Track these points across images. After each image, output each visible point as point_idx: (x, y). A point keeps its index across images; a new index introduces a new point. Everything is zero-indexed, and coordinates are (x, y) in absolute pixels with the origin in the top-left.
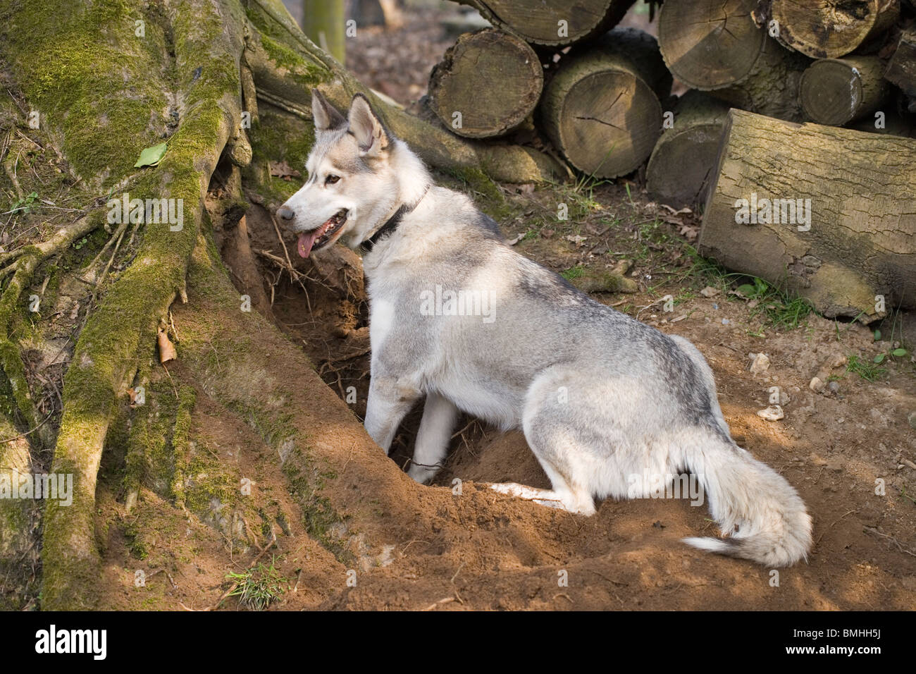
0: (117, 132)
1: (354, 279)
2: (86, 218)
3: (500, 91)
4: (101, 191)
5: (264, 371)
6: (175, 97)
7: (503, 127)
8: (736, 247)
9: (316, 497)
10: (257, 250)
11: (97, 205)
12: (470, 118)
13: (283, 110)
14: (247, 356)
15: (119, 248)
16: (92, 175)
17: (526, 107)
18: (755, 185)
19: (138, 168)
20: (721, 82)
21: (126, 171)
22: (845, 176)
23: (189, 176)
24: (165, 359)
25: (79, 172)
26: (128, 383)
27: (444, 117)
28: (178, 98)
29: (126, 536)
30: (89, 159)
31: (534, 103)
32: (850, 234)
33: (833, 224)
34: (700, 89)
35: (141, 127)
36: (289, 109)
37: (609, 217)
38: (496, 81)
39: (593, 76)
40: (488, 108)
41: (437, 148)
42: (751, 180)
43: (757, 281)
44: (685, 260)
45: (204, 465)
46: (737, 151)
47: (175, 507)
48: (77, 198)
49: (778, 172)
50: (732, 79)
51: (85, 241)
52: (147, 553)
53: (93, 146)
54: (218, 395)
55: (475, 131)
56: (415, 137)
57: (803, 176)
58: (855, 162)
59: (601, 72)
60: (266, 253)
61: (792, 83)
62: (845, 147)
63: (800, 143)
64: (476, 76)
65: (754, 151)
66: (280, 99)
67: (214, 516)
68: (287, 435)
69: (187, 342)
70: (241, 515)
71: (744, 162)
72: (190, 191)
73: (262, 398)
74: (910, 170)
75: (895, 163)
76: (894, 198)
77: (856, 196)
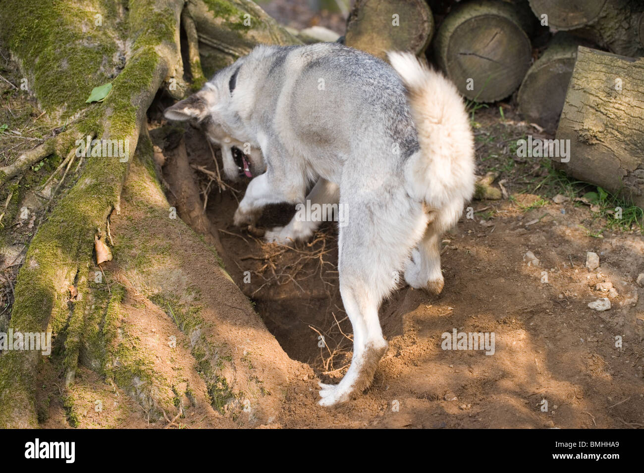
0: (74, 74)
2: (42, 146)
4: (60, 122)
5: (180, 270)
6: (124, 44)
9: (217, 376)
10: (194, 166)
11: (54, 134)
13: (222, 51)
14: (167, 258)
15: (70, 169)
16: (54, 110)
17: (416, 46)
18: (594, 111)
19: (88, 104)
20: (576, 23)
21: (80, 106)
23: (127, 110)
24: (100, 261)
25: (43, 107)
26: (69, 281)
28: (127, 45)
29: (64, 407)
30: (51, 97)
34: (560, 29)
35: (93, 70)
36: (226, 50)
37: (485, 135)
39: (473, 20)
42: (591, 107)
43: (599, 189)
44: (543, 172)
45: (128, 349)
46: (580, 82)
47: (105, 383)
48: (40, 128)
49: (613, 100)
50: (585, 20)
51: (42, 164)
52: (79, 422)
53: (54, 86)
54: (144, 291)
57: (635, 103)
59: (479, 16)
60: (201, 168)
63: (634, 75)
64: (376, 21)
65: (594, 83)
66: (219, 42)
67: (136, 391)
68: (195, 324)
69: (120, 247)
70: (156, 391)
71: (585, 92)
72: (126, 122)
73: (177, 293)
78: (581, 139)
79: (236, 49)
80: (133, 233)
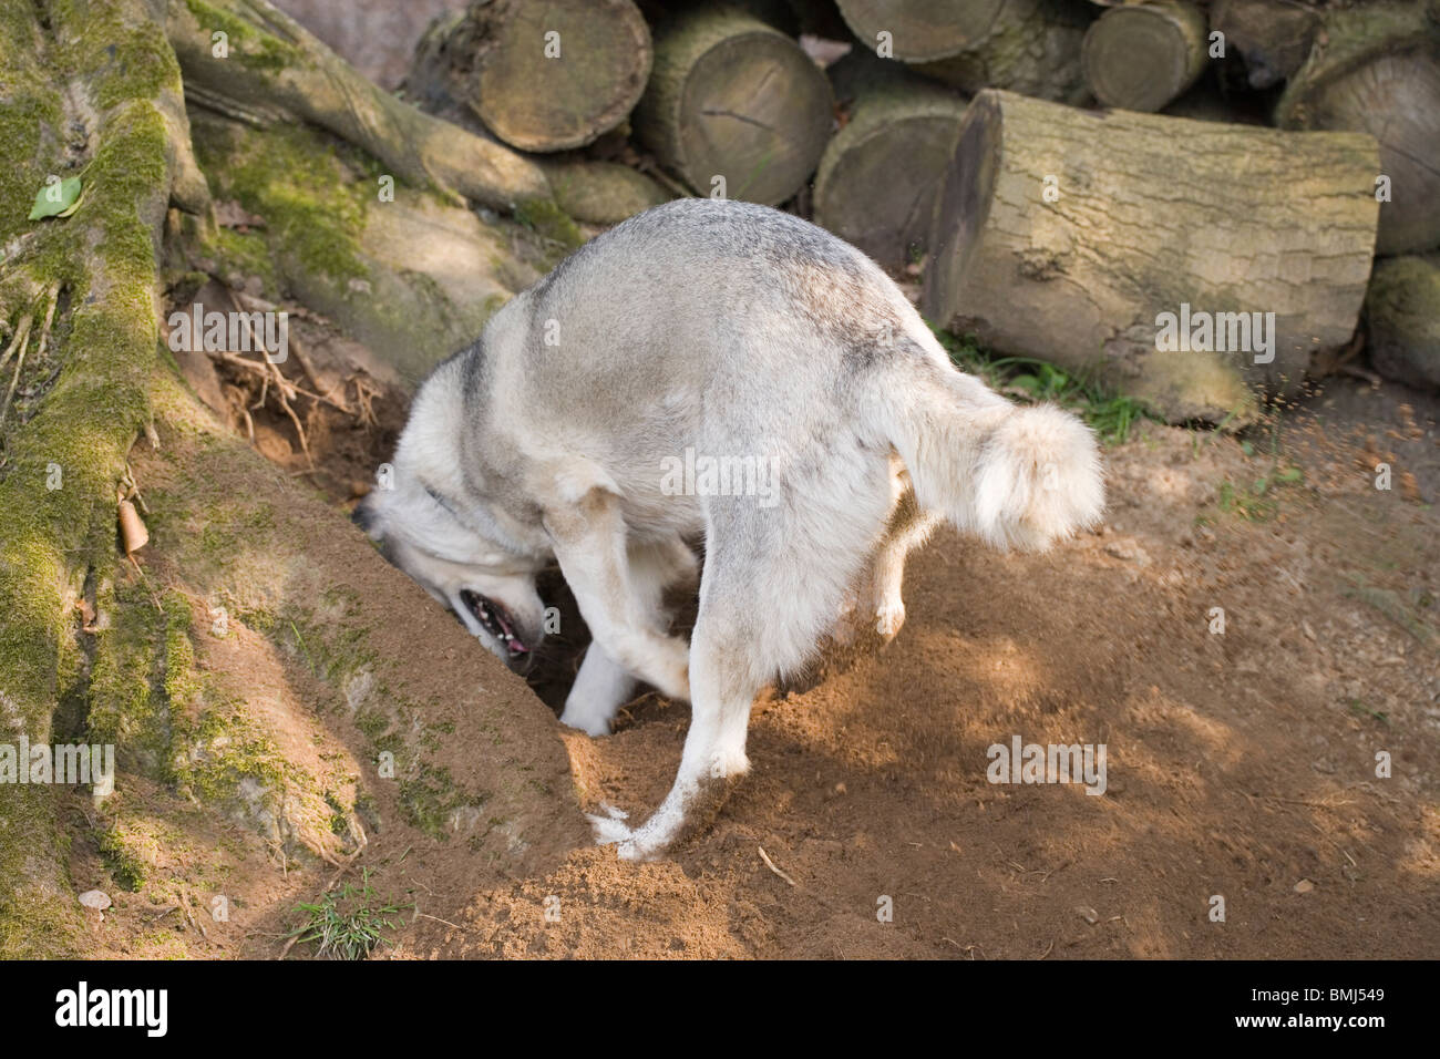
1: (376, 394)
3: (583, 73)
5: (303, 557)
7: (590, 133)
8: (1016, 316)
9: (422, 765)
12: (536, 119)
13: (223, 115)
14: (270, 534)
15: (25, 360)
17: (626, 97)
18: (1050, 214)
19: (35, 221)
20: (945, 46)
21: (15, 227)
22: (1189, 195)
23: (134, 232)
24: (133, 547)
26: (76, 589)
28: (78, 98)
29: (102, 853)
31: (639, 91)
32: (1204, 288)
33: (1176, 272)
34: (909, 60)
35: (29, 152)
36: (232, 113)
38: (575, 55)
39: (729, 44)
40: (564, 101)
41: (484, 170)
42: (1044, 206)
43: (1048, 368)
45: (221, 723)
46: (1018, 158)
47: (176, 797)
49: (1084, 192)
50: (963, 41)
52: (144, 879)
54: (224, 604)
55: (544, 139)
57: (1125, 196)
58: (1200, 172)
59: (739, 37)
60: (232, 357)
61: (1054, 46)
62: (1182, 148)
63: (1111, 143)
66: (217, 96)
67: (248, 809)
68: (357, 664)
69: (160, 516)
70: (296, 804)
71: (1030, 176)
72: (139, 256)
73: (306, 603)
74: (1288, 182)
75: (1262, 170)
76: (1269, 227)
77: (1210, 226)
78: (1029, 269)
79: (253, 110)
80: (183, 486)
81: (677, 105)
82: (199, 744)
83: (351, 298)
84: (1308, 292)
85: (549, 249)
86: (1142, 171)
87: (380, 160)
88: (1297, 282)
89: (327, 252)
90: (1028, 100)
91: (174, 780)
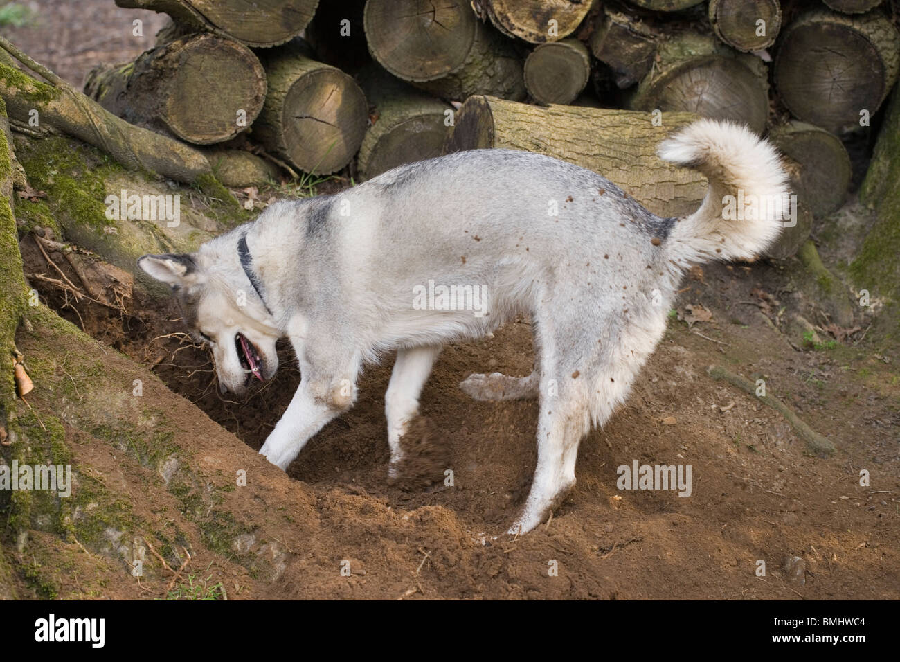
1: (126, 295)
3: (227, 96)
5: (125, 392)
7: (233, 132)
9: (215, 512)
10: (30, 275)
12: (200, 125)
14: (104, 379)
17: (253, 110)
20: (437, 72)
22: (602, 152)
24: (25, 392)
27: (174, 126)
29: (27, 579)
31: (260, 106)
34: (416, 81)
36: (19, 129)
38: (221, 86)
39: (308, 76)
40: (217, 114)
41: (171, 158)
45: (91, 494)
47: (67, 542)
50: (448, 68)
52: (56, 592)
54: (80, 423)
55: (207, 137)
56: (149, 148)
58: (606, 138)
59: (315, 71)
60: (41, 277)
61: (499, 69)
62: (593, 124)
64: (202, 82)
65: (519, 134)
67: (111, 546)
68: (167, 454)
71: (512, 145)
74: (656, 142)
75: (640, 136)
76: (648, 168)
77: (615, 170)
81: (281, 113)
82: (78, 508)
83: (106, 238)
84: (673, 205)
85: (212, 203)
86: (574, 139)
87: (109, 154)
88: (667, 200)
89: (88, 210)
90: (503, 101)
91: (65, 532)
